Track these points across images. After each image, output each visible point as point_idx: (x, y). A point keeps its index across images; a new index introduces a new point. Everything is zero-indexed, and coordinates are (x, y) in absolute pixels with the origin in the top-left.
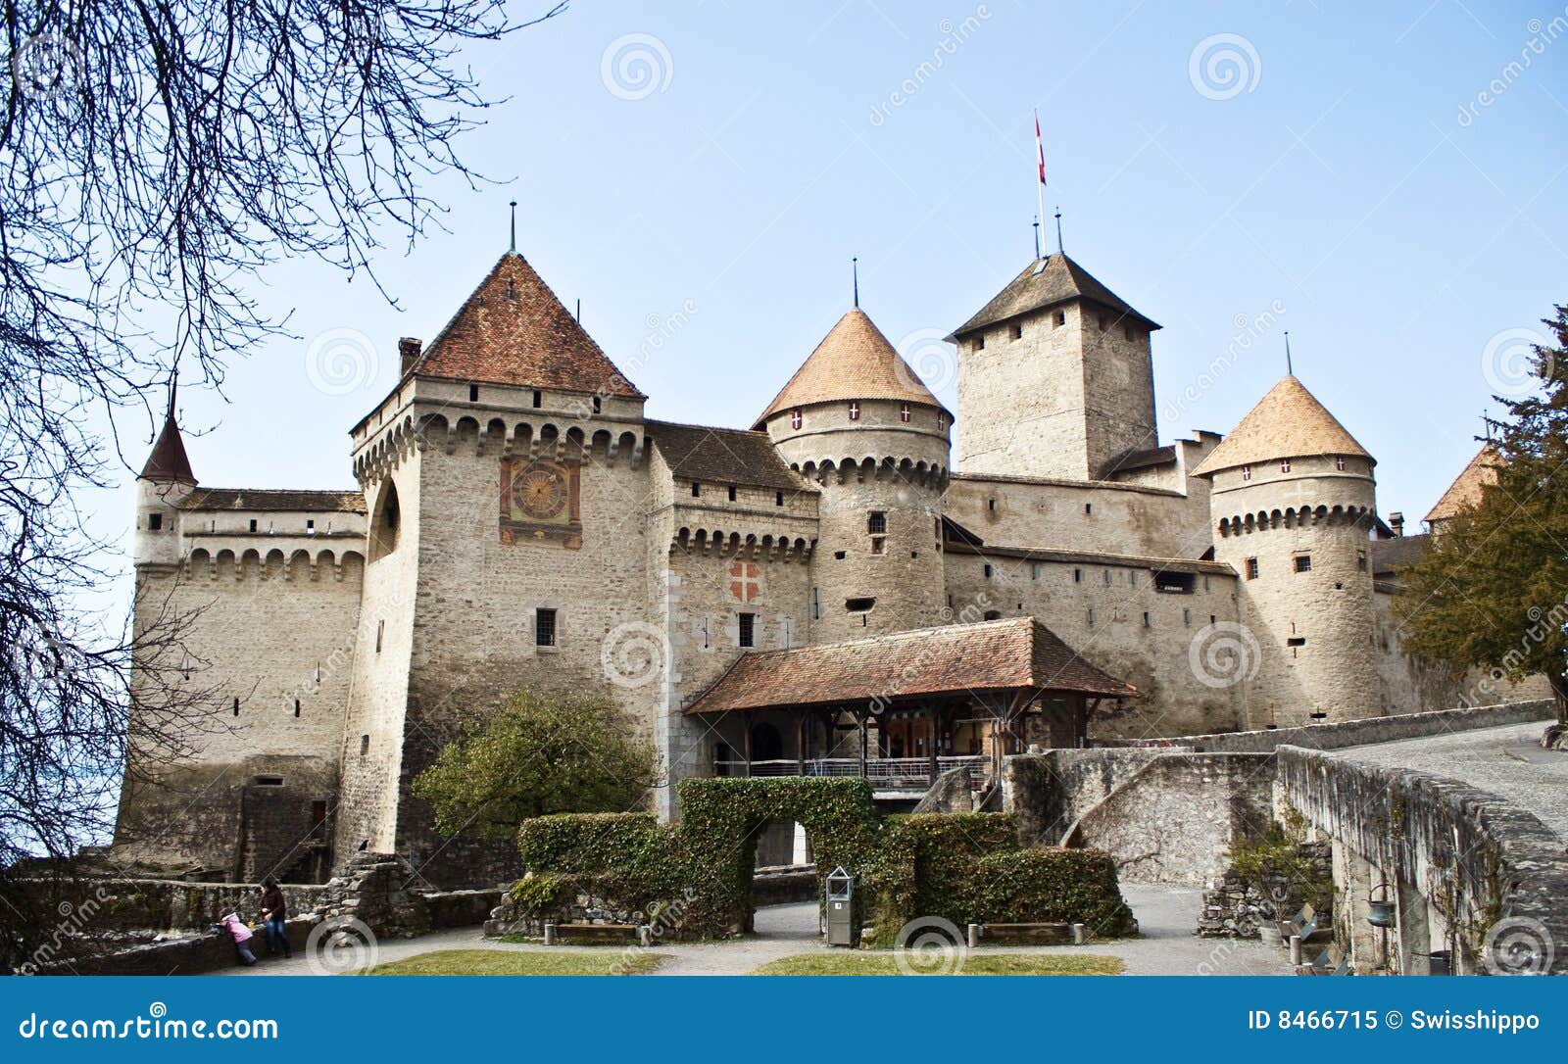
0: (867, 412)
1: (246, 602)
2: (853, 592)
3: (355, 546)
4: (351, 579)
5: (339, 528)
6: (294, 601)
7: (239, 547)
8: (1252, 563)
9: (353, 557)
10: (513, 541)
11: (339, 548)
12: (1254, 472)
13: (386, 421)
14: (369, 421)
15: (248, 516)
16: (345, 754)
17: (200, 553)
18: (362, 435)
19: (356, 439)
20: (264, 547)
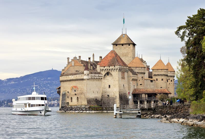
0: (143, 68)
1: (94, 82)
2: (141, 84)
3: (102, 77)
4: (101, 80)
7: (94, 77)
8: (157, 79)
9: (102, 78)
11: (101, 78)
12: (158, 70)
13: (111, 67)
14: (105, 66)
15: (94, 74)
16: (102, 97)
17: (91, 78)
18: (103, 67)
19: (101, 67)
20: (96, 77)
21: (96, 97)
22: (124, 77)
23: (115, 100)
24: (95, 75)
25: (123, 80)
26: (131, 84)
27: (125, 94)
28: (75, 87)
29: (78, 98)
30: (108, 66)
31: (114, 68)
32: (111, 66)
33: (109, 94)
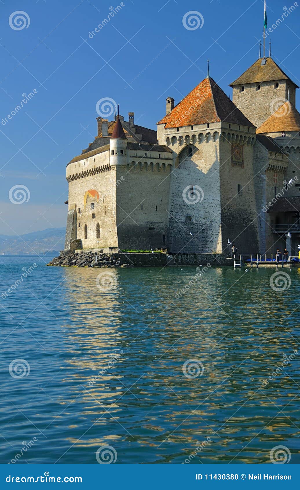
1: (143, 177)
2: (298, 182)
3: (170, 162)
5: (166, 157)
6: (154, 177)
9: (170, 165)
10: (233, 166)
11: (167, 162)
13: (197, 130)
14: (181, 127)
15: (145, 152)
16: (170, 221)
17: (134, 162)
18: (174, 130)
19: (168, 130)
20: (149, 161)
21: (151, 223)
22: (241, 161)
23: (209, 233)
24: (148, 156)
25: (238, 169)
26: (265, 183)
27: (244, 212)
28: (94, 192)
29: (98, 225)
30: (190, 126)
31: (207, 132)
32: (199, 124)
33: (191, 214)
